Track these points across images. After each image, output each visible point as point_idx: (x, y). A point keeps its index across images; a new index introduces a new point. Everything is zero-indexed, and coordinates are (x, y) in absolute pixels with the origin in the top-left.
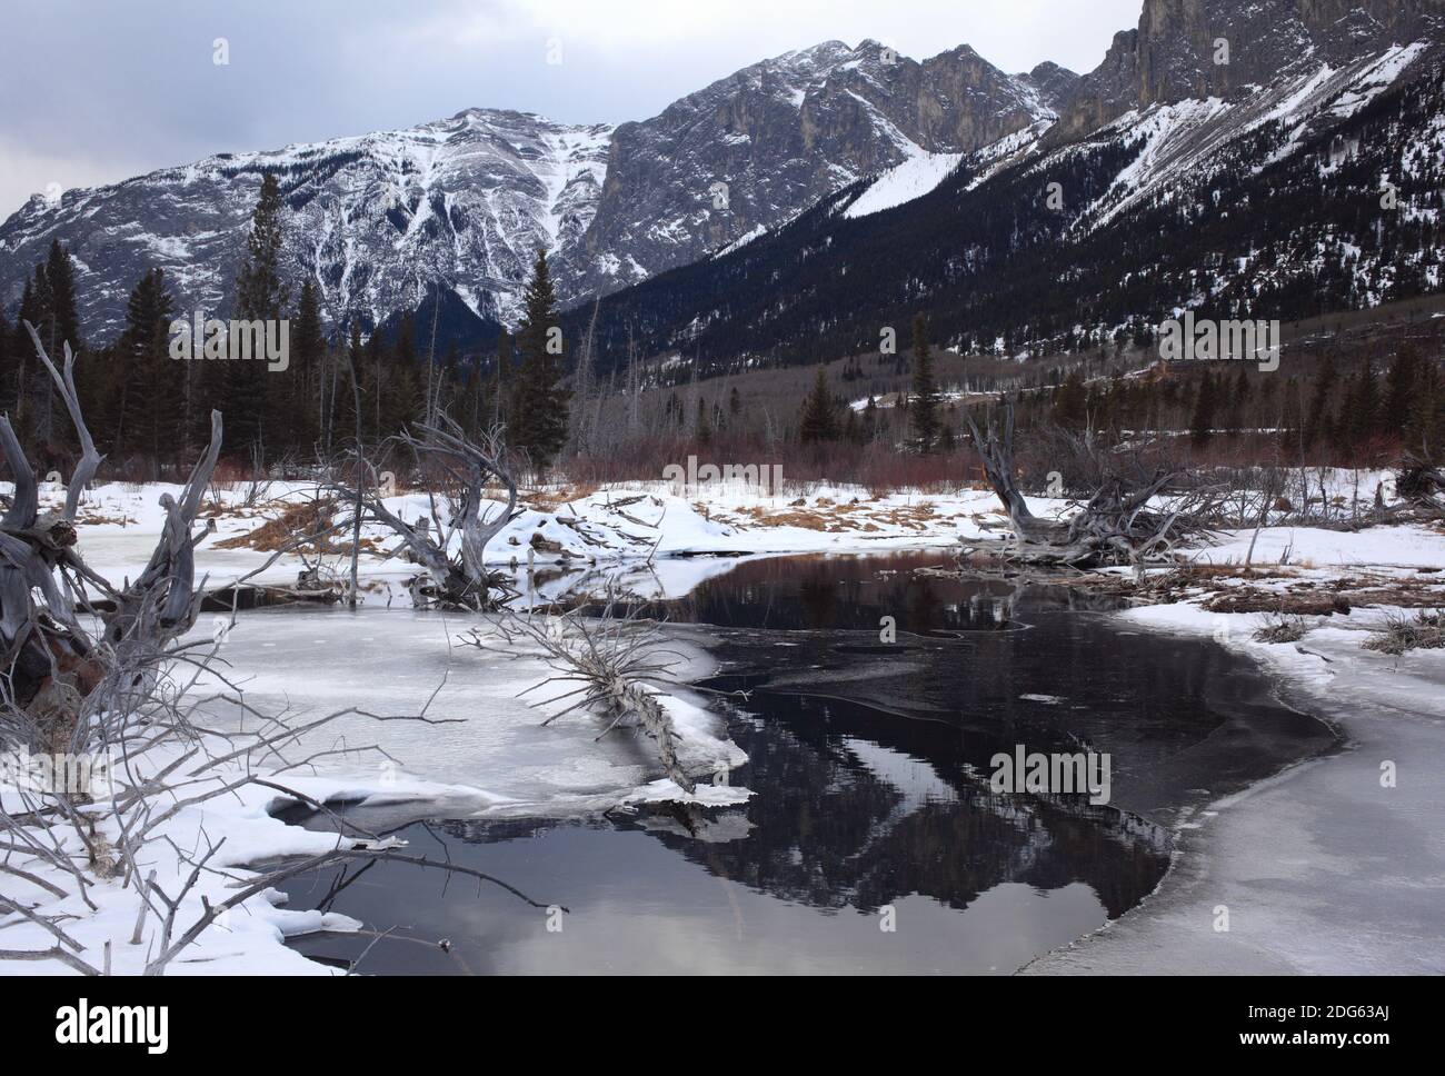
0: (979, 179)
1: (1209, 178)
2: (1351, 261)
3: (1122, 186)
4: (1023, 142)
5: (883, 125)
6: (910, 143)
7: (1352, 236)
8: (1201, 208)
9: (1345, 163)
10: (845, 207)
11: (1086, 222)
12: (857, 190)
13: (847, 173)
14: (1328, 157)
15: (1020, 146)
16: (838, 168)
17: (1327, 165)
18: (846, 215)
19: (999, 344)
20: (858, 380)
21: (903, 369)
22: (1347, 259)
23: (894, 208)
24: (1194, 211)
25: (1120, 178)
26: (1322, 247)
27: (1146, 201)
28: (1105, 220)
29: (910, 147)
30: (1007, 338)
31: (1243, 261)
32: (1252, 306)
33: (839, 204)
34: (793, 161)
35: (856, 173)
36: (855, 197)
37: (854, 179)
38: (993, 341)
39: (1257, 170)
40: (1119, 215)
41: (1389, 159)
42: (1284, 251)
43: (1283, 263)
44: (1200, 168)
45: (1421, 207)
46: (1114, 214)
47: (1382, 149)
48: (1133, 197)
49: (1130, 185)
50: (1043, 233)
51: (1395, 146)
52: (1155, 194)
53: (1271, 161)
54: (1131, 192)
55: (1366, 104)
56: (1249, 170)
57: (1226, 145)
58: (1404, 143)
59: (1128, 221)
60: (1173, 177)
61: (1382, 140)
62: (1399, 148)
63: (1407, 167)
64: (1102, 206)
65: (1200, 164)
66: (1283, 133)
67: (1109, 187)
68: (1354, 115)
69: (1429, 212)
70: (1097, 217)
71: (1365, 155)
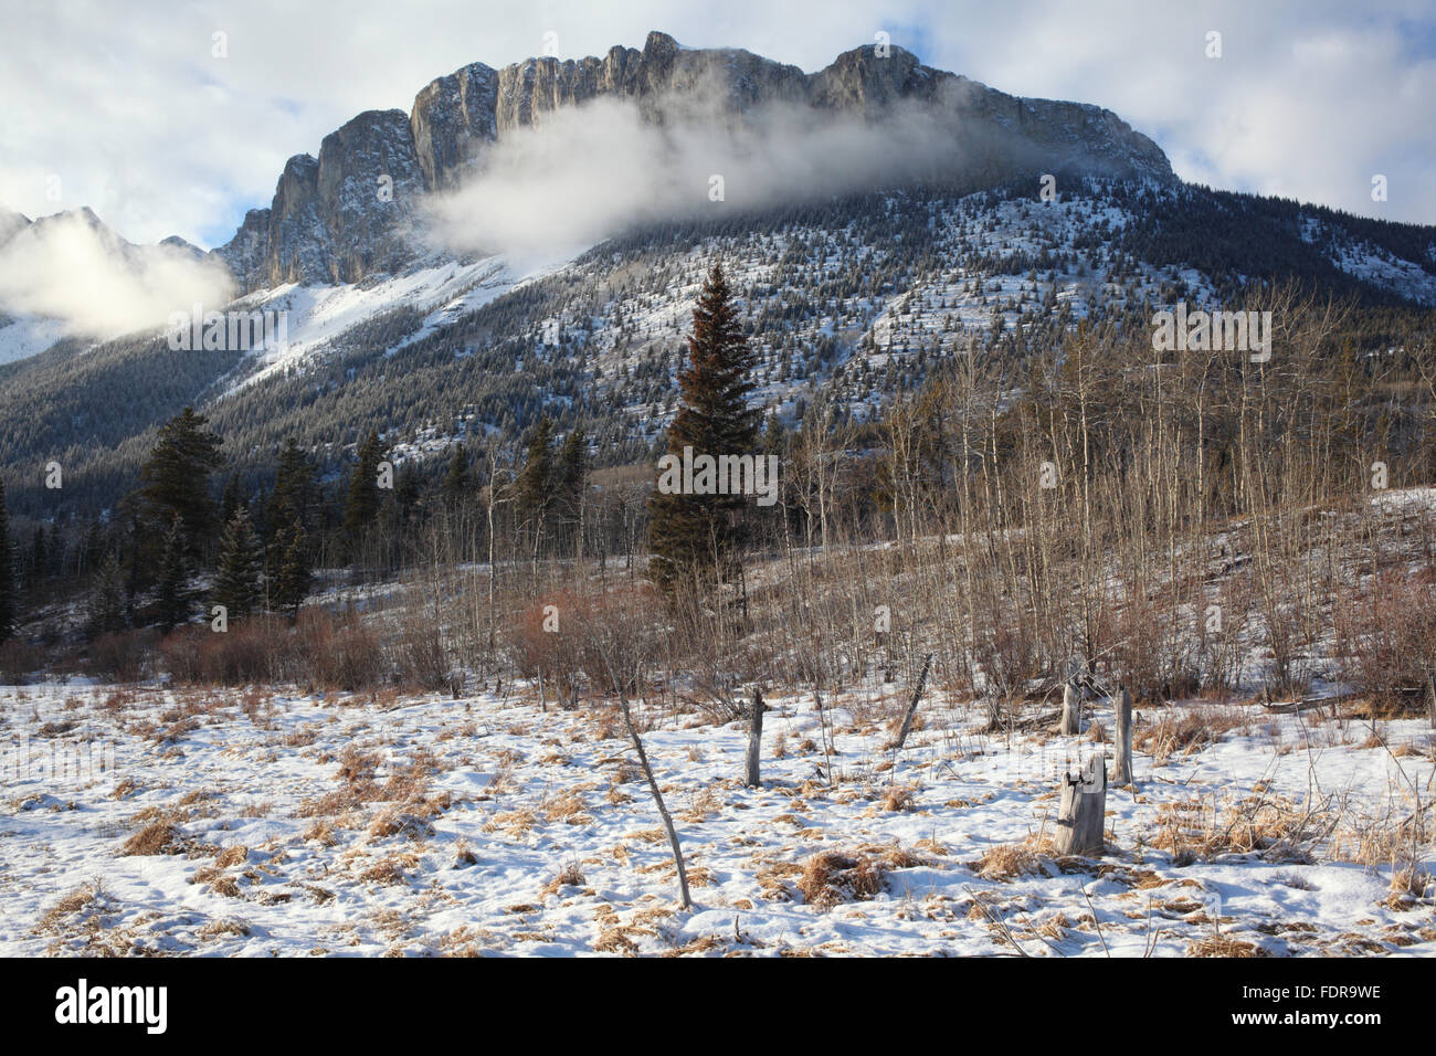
0: (94, 346)
1: (343, 356)
3: (252, 361)
7: (493, 419)
8: (334, 385)
9: (480, 349)
11: (211, 395)
14: (463, 343)
17: (462, 350)
24: (327, 389)
25: (249, 354)
27: (278, 377)
28: (232, 393)
39: (391, 352)
40: (249, 388)
41: (523, 348)
42: (425, 428)
43: (425, 440)
44: (333, 346)
45: (557, 393)
46: (241, 387)
47: (515, 338)
48: (263, 372)
49: (259, 360)
50: (164, 404)
51: (527, 336)
52: (286, 370)
53: (405, 343)
54: (261, 368)
55: (497, 296)
56: (384, 351)
57: (359, 326)
58: (536, 333)
59: (257, 395)
60: (306, 354)
61: (514, 330)
62: (532, 338)
63: (540, 357)
64: (229, 379)
65: (333, 343)
66: (417, 318)
67: (237, 362)
68: (486, 306)
69: (565, 398)
70: (223, 391)
71: (498, 342)
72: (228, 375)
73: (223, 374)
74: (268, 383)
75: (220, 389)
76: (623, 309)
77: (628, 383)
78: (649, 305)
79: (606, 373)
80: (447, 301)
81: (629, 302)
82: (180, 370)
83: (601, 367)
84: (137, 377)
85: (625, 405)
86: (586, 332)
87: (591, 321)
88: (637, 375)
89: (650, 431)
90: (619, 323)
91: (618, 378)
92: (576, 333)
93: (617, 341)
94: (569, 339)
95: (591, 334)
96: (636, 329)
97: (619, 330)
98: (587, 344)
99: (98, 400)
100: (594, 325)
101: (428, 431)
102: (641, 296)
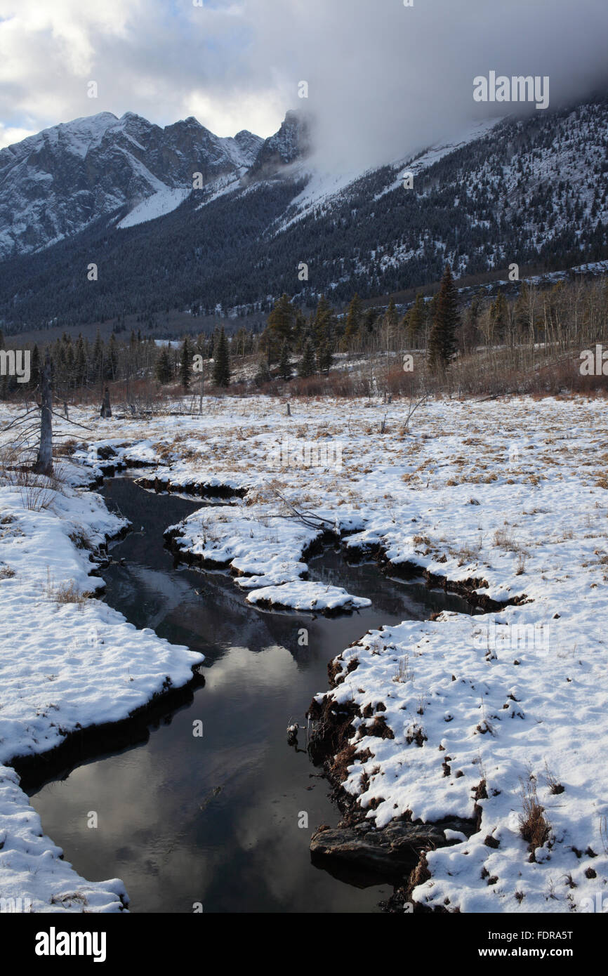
0: (203, 204)
1: (349, 202)
2: (440, 251)
3: (294, 207)
4: (231, 180)
5: (140, 169)
6: (158, 180)
7: (440, 237)
8: (344, 221)
9: (432, 192)
10: (117, 222)
11: (272, 231)
12: (124, 212)
13: (117, 200)
14: (421, 189)
15: (229, 183)
16: (112, 197)
17: (421, 194)
18: (118, 227)
19: (218, 307)
20: (123, 332)
21: (154, 325)
22: (438, 251)
23: (148, 221)
24: (340, 223)
25: (292, 203)
26: (422, 243)
27: (310, 217)
28: (284, 228)
29: (157, 184)
30: (223, 305)
31: (373, 253)
32: (381, 280)
33: (113, 220)
34: (81, 192)
35: (124, 200)
36: (123, 217)
37: (121, 204)
38: (213, 307)
39: (378, 197)
40: (294, 225)
41: (459, 190)
42: (399, 246)
43: (399, 253)
44: (343, 196)
45: (480, 219)
46: (289, 224)
47: (454, 184)
48: (301, 214)
49: (299, 207)
50: (245, 237)
51: (462, 182)
52: (315, 212)
53: (386, 191)
54: (300, 211)
55: (442, 156)
56: (373, 197)
57: (358, 182)
58: (467, 180)
59: (299, 229)
60: (326, 201)
61: (454, 178)
62: (464, 183)
63: (470, 195)
64: (282, 220)
65: (342, 193)
66: (393, 174)
67: (286, 209)
68: (435, 163)
69: (485, 222)
70: (279, 227)
71: (444, 187)
72: (281, 217)
73: (279, 216)
74: (304, 221)
75: (277, 226)
76: (523, 160)
77: (525, 210)
78: (540, 156)
79: (511, 204)
80: (411, 162)
81: (527, 156)
82: (254, 216)
83: (509, 200)
84: (229, 223)
85: (523, 225)
86: (499, 177)
87: (502, 170)
88: (532, 204)
89: (539, 240)
90: (520, 170)
91: (519, 207)
92: (493, 179)
93: (519, 182)
94: (488, 183)
95: (502, 178)
96: (530, 173)
97: (520, 174)
98: (500, 185)
99: (208, 238)
100: (504, 172)
101: (401, 248)
102: (534, 150)
